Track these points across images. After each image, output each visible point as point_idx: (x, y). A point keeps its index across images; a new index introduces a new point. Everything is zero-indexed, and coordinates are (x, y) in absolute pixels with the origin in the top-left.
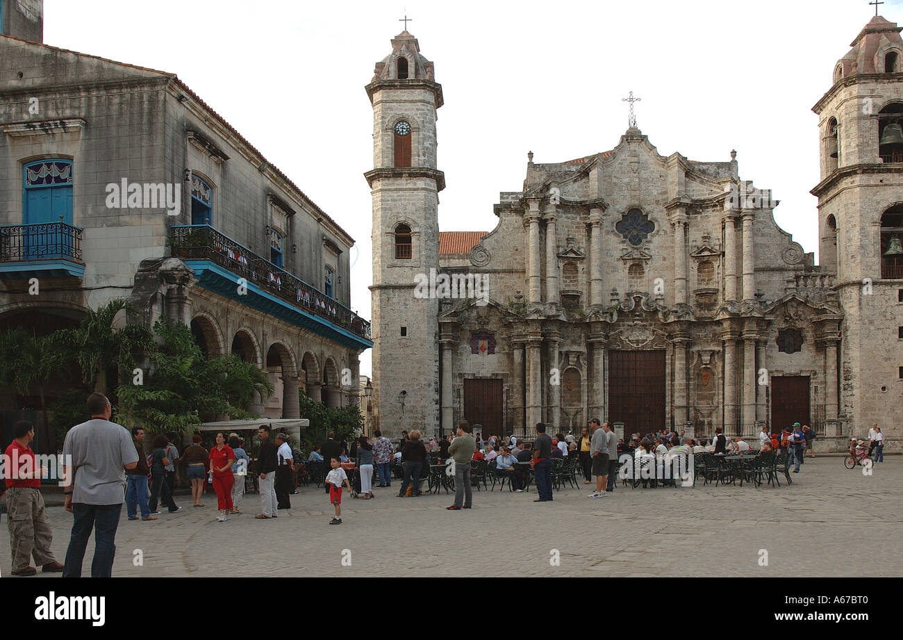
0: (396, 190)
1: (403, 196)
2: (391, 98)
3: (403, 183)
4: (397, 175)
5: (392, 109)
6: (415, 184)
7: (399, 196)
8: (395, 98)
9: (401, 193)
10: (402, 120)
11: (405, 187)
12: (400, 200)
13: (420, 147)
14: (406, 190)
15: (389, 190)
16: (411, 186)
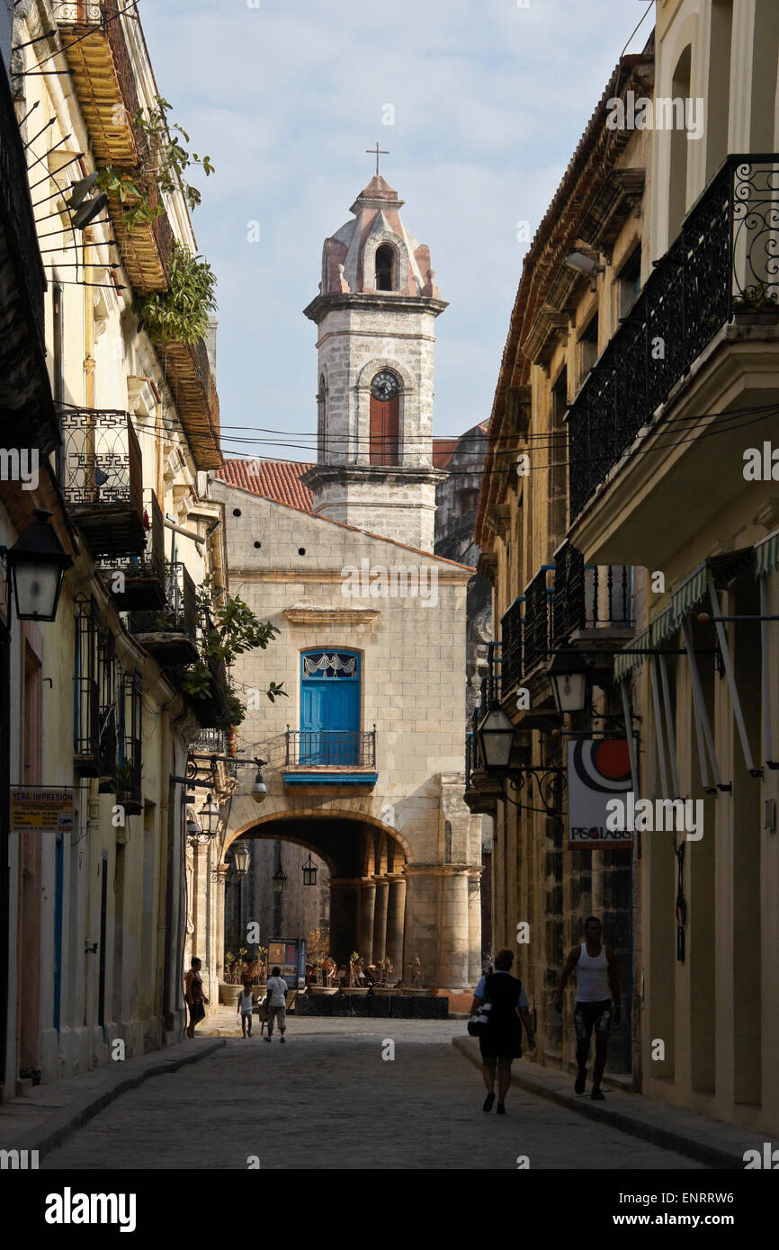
0: (373, 505)
1: (385, 516)
2: (367, 328)
3: (383, 492)
4: (377, 478)
5: (367, 348)
6: (406, 496)
7: (378, 516)
8: (375, 328)
9: (382, 511)
10: (388, 371)
11: (388, 500)
12: (381, 524)
13: (413, 425)
14: (390, 506)
15: (364, 505)
16: (398, 500)
